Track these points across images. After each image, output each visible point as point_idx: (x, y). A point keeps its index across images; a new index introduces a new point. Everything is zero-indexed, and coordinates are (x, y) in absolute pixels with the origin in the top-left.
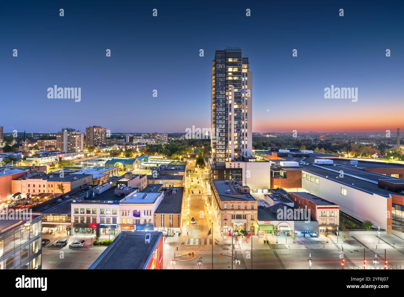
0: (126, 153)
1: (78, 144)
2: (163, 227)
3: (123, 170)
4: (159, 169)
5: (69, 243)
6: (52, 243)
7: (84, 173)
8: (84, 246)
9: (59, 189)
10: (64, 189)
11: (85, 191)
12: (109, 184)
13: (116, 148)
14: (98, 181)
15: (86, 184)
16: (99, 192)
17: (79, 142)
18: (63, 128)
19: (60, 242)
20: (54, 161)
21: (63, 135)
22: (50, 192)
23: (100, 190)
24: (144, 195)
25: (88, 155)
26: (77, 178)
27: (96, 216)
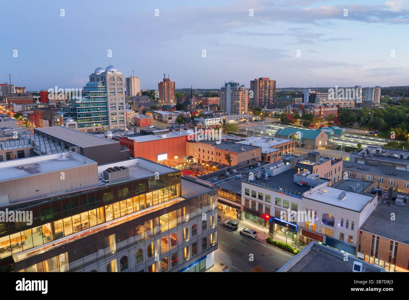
0: (304, 120)
1: (242, 104)
2: (374, 257)
3: (300, 146)
4: (364, 153)
5: (240, 229)
6: (223, 222)
7: (251, 144)
8: (256, 239)
9: (226, 160)
10: (232, 161)
11: (254, 168)
12: (285, 164)
13: (289, 112)
14: (268, 157)
15: (254, 159)
16: (272, 174)
17: (243, 101)
18: (226, 82)
19: (231, 224)
20: (218, 124)
21: (226, 91)
22: (218, 161)
23: (274, 171)
24: (341, 194)
25: (254, 119)
26: (244, 148)
27: (270, 206)
